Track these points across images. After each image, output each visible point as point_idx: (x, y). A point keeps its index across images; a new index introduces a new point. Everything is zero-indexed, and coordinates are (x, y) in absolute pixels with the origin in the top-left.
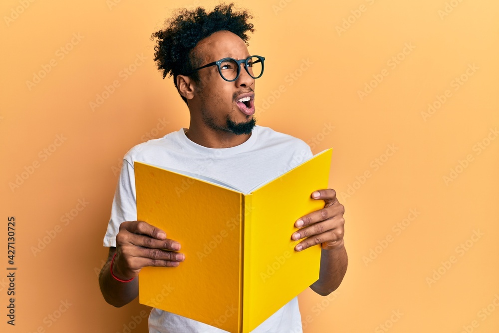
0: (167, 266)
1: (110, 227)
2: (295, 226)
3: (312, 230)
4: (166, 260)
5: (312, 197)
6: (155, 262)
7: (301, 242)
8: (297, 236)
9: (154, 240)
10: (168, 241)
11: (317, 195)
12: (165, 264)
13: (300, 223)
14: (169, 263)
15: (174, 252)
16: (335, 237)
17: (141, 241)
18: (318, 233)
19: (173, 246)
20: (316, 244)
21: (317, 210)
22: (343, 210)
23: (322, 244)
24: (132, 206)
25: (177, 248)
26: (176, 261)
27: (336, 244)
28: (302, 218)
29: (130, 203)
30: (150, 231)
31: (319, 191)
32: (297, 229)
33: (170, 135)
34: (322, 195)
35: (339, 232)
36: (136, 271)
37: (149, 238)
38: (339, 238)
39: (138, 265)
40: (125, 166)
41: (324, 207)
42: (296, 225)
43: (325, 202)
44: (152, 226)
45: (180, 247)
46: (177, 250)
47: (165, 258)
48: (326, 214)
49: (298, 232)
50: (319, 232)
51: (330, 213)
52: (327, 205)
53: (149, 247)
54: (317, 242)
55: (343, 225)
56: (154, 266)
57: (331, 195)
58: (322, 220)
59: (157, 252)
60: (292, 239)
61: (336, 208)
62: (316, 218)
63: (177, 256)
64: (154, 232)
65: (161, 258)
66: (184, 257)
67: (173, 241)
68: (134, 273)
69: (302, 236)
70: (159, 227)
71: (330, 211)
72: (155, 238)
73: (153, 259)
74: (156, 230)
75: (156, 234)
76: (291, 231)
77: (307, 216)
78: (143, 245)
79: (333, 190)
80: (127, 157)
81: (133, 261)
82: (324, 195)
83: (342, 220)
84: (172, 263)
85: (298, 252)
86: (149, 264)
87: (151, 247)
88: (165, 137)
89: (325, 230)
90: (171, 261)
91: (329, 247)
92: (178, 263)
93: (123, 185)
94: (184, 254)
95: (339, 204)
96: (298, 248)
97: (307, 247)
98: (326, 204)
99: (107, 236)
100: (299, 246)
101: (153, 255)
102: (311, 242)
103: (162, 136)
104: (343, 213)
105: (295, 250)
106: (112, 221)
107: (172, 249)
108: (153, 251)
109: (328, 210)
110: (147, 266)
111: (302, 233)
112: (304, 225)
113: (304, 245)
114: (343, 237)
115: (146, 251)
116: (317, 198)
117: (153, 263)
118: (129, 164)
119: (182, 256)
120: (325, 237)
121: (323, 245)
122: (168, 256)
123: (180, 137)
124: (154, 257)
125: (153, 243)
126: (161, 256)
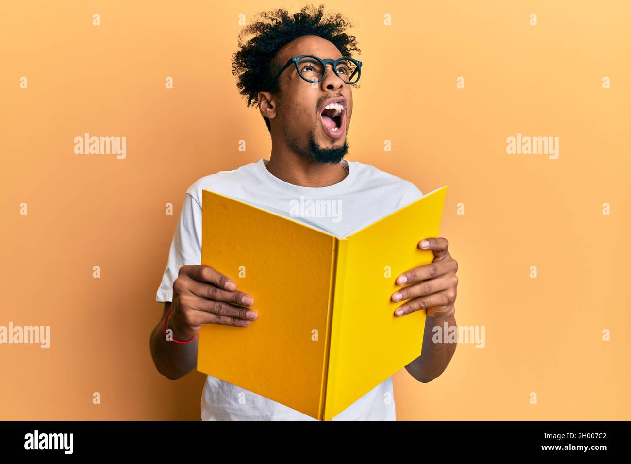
0: (234, 325)
1: (165, 278)
2: (396, 284)
3: (417, 290)
4: (234, 318)
5: (419, 247)
6: (220, 318)
7: (403, 305)
8: (398, 296)
9: (221, 291)
10: (238, 294)
11: (425, 244)
12: (233, 322)
13: (403, 280)
14: (237, 322)
15: (244, 307)
16: (445, 301)
17: (204, 290)
18: (424, 294)
19: (244, 300)
20: (421, 308)
21: (424, 264)
22: (456, 266)
23: (427, 310)
24: (195, 252)
25: (248, 303)
26: (246, 319)
27: (445, 310)
28: (405, 274)
29: (193, 248)
30: (216, 278)
31: (427, 240)
32: (399, 288)
33: (246, 166)
34: (432, 245)
35: (451, 294)
36: (195, 328)
37: (215, 288)
38: (450, 303)
39: (199, 320)
40: (189, 200)
41: (433, 262)
42: (397, 282)
43: (434, 255)
44: (219, 273)
45: (252, 302)
46: (248, 305)
47: (233, 314)
48: (435, 270)
49: (400, 291)
50: (426, 293)
51: (440, 270)
52: (437, 259)
53: (213, 298)
54: (423, 306)
55: (455, 286)
56: (219, 323)
57: (442, 245)
58: (430, 277)
59: (223, 306)
60: (392, 300)
61: (448, 264)
62: (423, 274)
63: (248, 314)
64: (221, 280)
65: (228, 314)
66: (256, 315)
67: (245, 294)
68: (193, 330)
69: (405, 297)
70: (228, 275)
71: (440, 267)
72: (223, 288)
73: (218, 314)
74: (224, 279)
75: (224, 283)
76: (391, 290)
77: (412, 271)
78: (207, 297)
79: (445, 239)
80: (191, 191)
81: (193, 315)
82: (434, 245)
83: (455, 279)
84: (242, 322)
85: (398, 318)
86: (213, 321)
87: (216, 299)
88: (240, 169)
89: (434, 290)
90: (240, 319)
91: (436, 313)
92: (248, 323)
93: (184, 226)
94: (257, 312)
95: (451, 259)
96: (399, 313)
97: (409, 312)
98: (435, 259)
99: (162, 288)
100: (399, 310)
101: (218, 310)
102: (415, 305)
103: (235, 168)
104: (456, 270)
105: (395, 315)
106: (169, 269)
107: (242, 304)
108: (217, 304)
109: (437, 265)
110: (210, 322)
111: (405, 293)
112: (407, 283)
113: (406, 308)
114: (455, 301)
115: (209, 304)
116: (425, 248)
117: (218, 320)
118: (193, 199)
119: (254, 313)
120: (433, 300)
121: (429, 310)
122: (237, 312)
123: (258, 169)
124: (219, 312)
125: (219, 294)
126: (228, 312)
